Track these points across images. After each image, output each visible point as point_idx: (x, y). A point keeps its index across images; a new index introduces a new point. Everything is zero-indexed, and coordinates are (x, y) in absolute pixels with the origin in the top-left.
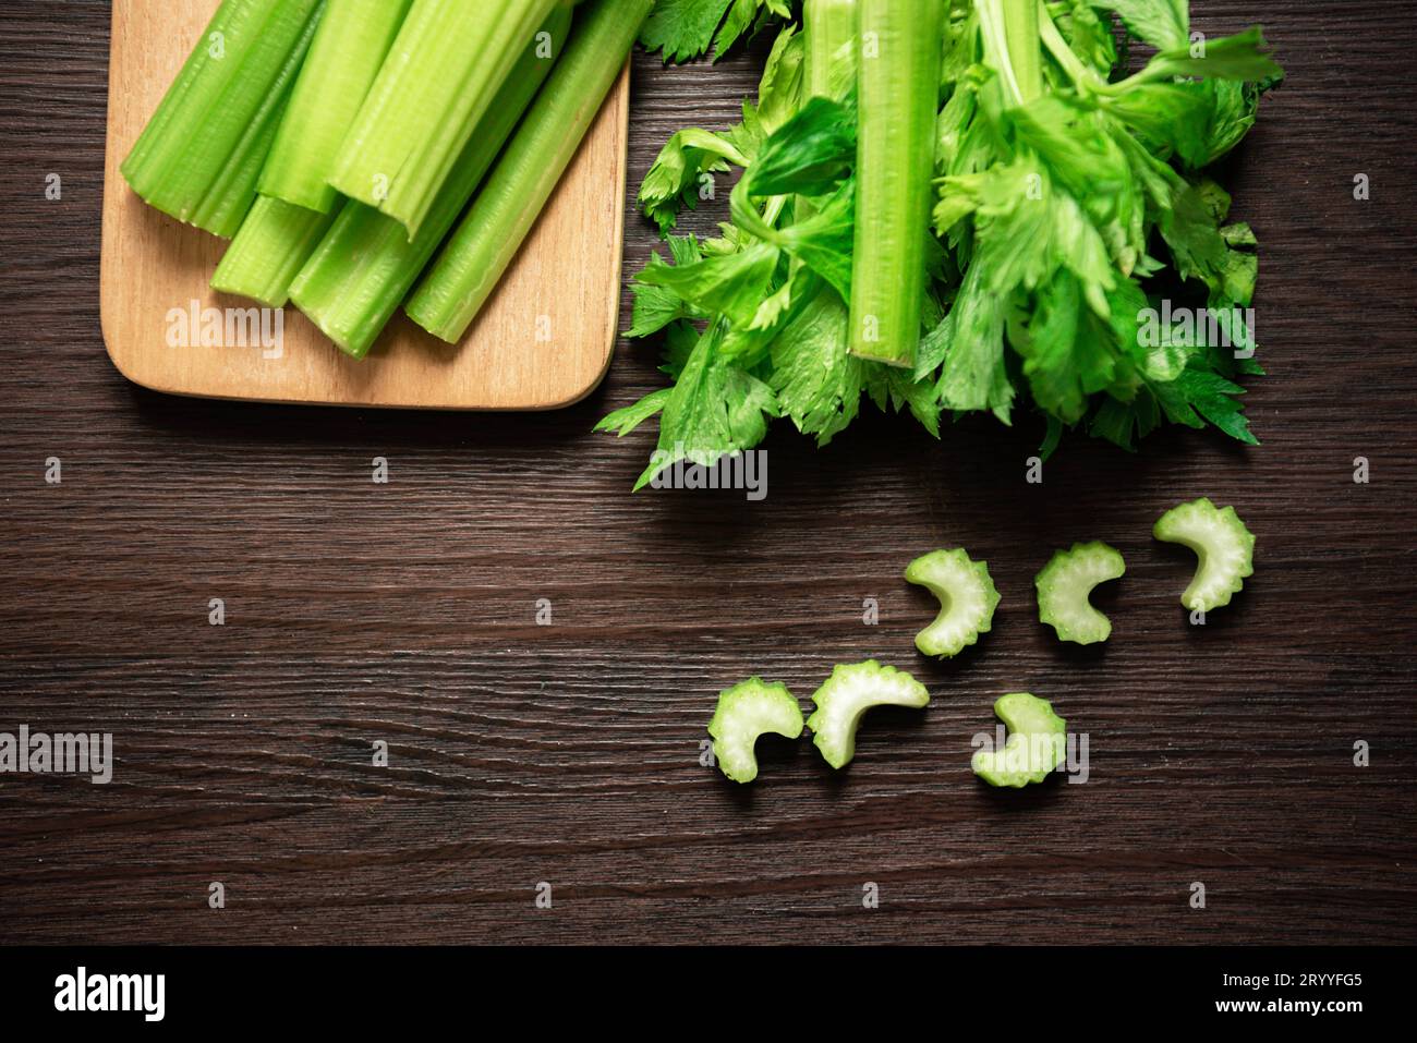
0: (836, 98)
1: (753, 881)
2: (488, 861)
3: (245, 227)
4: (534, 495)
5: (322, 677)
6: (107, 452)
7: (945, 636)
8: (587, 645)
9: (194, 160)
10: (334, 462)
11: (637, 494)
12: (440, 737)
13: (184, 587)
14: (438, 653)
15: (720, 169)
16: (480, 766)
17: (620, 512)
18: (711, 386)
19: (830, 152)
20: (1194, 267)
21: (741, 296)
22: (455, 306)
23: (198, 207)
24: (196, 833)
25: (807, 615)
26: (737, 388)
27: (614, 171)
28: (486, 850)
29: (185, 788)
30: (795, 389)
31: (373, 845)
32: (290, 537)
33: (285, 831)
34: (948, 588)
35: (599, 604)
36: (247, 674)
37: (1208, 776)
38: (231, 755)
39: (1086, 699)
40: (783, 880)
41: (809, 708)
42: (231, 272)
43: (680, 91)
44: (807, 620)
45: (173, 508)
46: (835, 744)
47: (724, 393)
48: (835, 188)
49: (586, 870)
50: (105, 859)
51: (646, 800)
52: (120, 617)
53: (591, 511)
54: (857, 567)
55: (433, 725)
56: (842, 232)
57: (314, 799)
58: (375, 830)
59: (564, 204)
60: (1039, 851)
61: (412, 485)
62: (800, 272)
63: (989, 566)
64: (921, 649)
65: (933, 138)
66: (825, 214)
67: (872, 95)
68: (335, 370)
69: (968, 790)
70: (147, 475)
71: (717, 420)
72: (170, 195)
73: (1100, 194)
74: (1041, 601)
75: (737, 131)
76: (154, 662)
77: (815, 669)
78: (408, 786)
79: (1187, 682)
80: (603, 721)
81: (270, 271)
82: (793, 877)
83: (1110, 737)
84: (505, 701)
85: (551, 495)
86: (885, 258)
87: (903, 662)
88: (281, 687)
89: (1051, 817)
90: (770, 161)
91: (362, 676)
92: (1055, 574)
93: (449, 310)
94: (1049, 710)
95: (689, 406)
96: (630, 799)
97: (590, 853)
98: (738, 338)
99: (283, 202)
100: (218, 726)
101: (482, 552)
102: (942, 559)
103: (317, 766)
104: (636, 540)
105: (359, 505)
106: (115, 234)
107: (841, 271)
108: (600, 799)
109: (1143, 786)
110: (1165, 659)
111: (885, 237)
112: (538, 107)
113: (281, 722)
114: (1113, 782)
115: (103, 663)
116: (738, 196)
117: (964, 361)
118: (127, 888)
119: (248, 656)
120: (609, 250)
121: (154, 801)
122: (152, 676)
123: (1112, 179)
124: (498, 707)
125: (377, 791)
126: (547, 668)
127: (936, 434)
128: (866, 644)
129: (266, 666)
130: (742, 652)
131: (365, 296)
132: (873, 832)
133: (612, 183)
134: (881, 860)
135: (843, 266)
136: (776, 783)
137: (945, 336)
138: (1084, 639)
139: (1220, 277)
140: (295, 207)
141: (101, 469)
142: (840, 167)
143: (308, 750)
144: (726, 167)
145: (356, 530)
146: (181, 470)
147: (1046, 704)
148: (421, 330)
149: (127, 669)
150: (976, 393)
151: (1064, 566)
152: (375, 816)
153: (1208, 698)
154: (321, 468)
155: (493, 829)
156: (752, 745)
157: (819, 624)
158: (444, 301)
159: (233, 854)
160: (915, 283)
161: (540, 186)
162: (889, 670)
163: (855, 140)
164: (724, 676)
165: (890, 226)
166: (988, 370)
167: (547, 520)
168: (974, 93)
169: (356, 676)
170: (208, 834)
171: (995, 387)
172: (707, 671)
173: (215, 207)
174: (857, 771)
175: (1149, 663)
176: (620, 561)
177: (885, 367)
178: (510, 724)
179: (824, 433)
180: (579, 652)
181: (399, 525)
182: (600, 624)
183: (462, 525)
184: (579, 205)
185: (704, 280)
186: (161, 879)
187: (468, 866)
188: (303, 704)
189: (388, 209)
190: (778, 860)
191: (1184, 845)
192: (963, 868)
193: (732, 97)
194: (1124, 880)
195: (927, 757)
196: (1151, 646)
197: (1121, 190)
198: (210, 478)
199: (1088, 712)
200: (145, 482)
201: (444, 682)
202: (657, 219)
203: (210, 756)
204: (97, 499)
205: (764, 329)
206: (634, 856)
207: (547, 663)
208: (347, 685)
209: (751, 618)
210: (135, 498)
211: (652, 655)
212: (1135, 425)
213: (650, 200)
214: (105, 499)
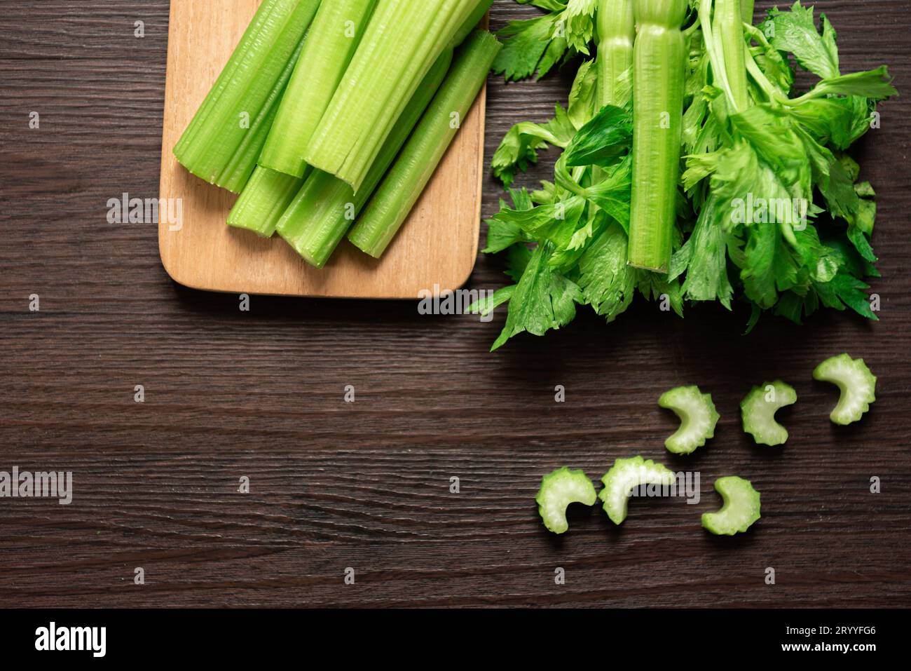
0: (620, 105)
1: (563, 595)
2: (397, 582)
3: (249, 186)
4: (425, 352)
5: (293, 467)
6: (160, 326)
7: (684, 440)
8: (459, 447)
9: (220, 146)
10: (299, 331)
11: (493, 352)
12: (369, 504)
13: (207, 410)
14: (365, 452)
15: (542, 147)
16: (393, 522)
17: (479, 363)
18: (541, 286)
19: (617, 139)
20: (839, 210)
21: (561, 229)
22: (380, 234)
23: (221, 174)
24: (217, 563)
25: (597, 428)
26: (557, 287)
27: (477, 149)
28: (397, 575)
29: (210, 535)
30: (593, 287)
31: (326, 572)
32: (272, 379)
33: (271, 562)
34: (687, 411)
35: (467, 421)
36: (246, 464)
37: (847, 526)
38: (238, 515)
39: (771, 479)
40: (583, 593)
41: (600, 486)
42: (240, 215)
43: (516, 98)
44: (598, 431)
45: (200, 361)
46: (616, 510)
47: (549, 289)
48: (620, 161)
49: (459, 588)
50: (162, 578)
51: (496, 544)
52: (169, 429)
53: (461, 363)
54: (628, 397)
55: (363, 497)
56: (624, 189)
57: (288, 543)
58: (327, 562)
59: (446, 170)
60: (742, 574)
61: (348, 346)
62: (598, 214)
63: (712, 397)
64: (670, 449)
65: (680, 130)
66: (614, 177)
67: (642, 104)
68: (303, 275)
69: (698, 536)
70: (184, 340)
71: (545, 306)
72: (205, 168)
73: (789, 167)
74: (745, 419)
75: (552, 123)
76: (189, 457)
77: (602, 462)
78: (348, 535)
79: (834, 468)
80: (468, 494)
81: (265, 214)
82: (589, 592)
83: (786, 503)
84: (407, 482)
85: (435, 352)
86: (651, 205)
87: (656, 457)
88: (268, 473)
89: (749, 553)
90: (579, 145)
91: (318, 466)
92: (754, 401)
93: (376, 237)
94: (750, 487)
95: (527, 297)
96: (486, 543)
97: (461, 577)
98: (560, 256)
99: (274, 171)
100: (229, 497)
101: (392, 388)
102: (683, 393)
103: (291, 522)
104: (489, 380)
105: (315, 358)
106: (167, 191)
107: (623, 213)
108: (467, 543)
109: (806, 533)
110: (820, 454)
111: (652, 192)
112: (431, 110)
113: (268, 495)
114: (788, 530)
115: (159, 457)
116: (560, 166)
117: (702, 269)
118: (175, 597)
119: (247, 453)
120: (474, 199)
121: (191, 544)
122: (188, 466)
123: (796, 158)
124: (403, 486)
125: (328, 538)
126: (433, 461)
127: (681, 315)
128: (633, 445)
129: (258, 460)
130: (556, 451)
131: (325, 229)
132: (639, 563)
133: (475, 156)
134: (643, 581)
135: (625, 210)
136: (578, 533)
137: (687, 253)
138: (771, 442)
139: (854, 215)
140: (281, 174)
141: (156, 337)
142: (622, 148)
143: (284, 512)
144: (545, 146)
145: (313, 375)
146: (206, 337)
147: (748, 483)
148: (358, 250)
149: (173, 461)
150: (709, 290)
151: (759, 397)
152: (327, 554)
153: (846, 478)
154: (291, 336)
155: (401, 562)
156: (564, 510)
157: (605, 433)
158: (372, 232)
159: (240, 576)
160: (670, 221)
161: (432, 159)
162: (650, 462)
163: (632, 132)
164: (545, 466)
165: (654, 185)
166: (717, 275)
167: (434, 368)
168: (707, 103)
169: (314, 466)
170: (224, 564)
171: (721, 287)
172: (534, 463)
173: (231, 174)
174: (628, 525)
175: (810, 456)
176: (479, 394)
177: (650, 273)
178: (411, 496)
179: (611, 315)
180: (454, 451)
181: (340, 371)
182: (466, 433)
183: (379, 371)
184: (456, 170)
185: (538, 219)
186: (196, 591)
187: (385, 585)
188: (282, 483)
189: (341, 175)
190: (579, 581)
191: (831, 569)
192: (695, 585)
193: (549, 102)
194: (794, 591)
195: (672, 516)
196: (812, 446)
197: (801, 164)
198: (223, 342)
199: (773, 487)
200: (183, 344)
201: (369, 470)
202: (502, 178)
203: (224, 516)
204: (153, 355)
205: (576, 249)
206: (489, 579)
207: (434, 458)
208: (309, 472)
209: (561, 430)
210: (177, 354)
211: (500, 453)
212: (803, 309)
213: (499, 167)
214: (160, 355)
